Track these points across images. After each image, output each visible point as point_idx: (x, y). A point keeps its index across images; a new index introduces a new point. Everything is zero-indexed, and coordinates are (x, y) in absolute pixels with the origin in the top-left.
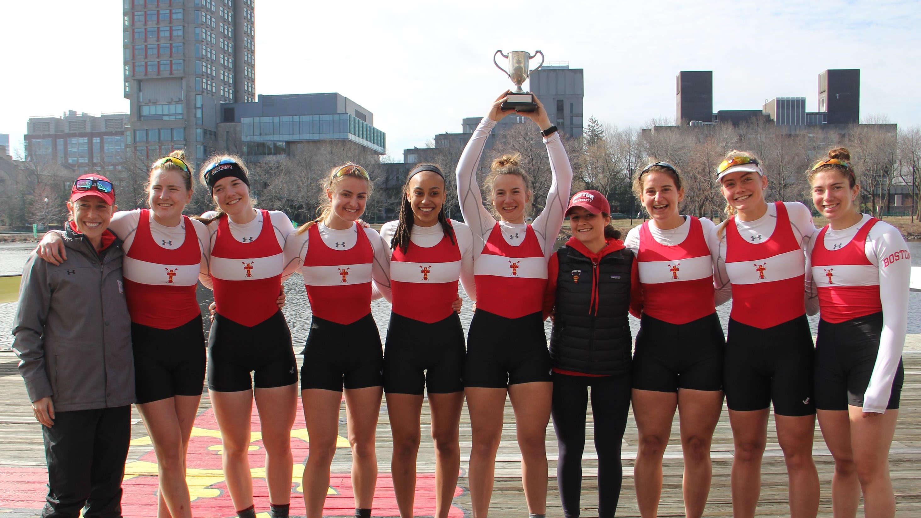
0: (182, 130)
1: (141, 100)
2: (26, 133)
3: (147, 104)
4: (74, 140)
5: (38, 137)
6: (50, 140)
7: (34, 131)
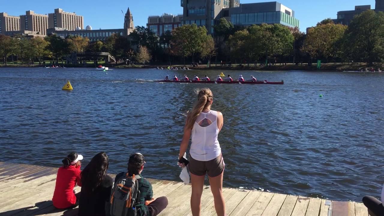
0: (205, 21)
1: (188, 7)
2: (147, 23)
3: (190, 9)
4: (167, 26)
5: (152, 24)
6: (157, 26)
7: (151, 22)
